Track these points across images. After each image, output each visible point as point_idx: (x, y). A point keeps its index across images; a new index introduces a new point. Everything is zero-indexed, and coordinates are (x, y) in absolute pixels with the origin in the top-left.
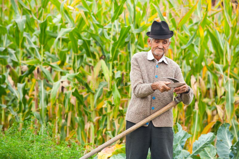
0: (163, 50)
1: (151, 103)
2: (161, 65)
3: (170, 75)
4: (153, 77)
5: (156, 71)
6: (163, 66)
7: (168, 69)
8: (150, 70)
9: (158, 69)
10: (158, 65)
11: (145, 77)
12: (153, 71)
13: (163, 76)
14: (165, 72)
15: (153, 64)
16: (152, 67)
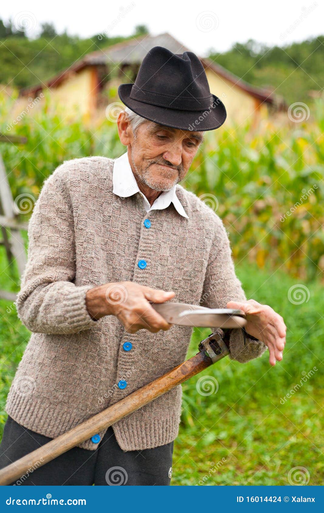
0: (179, 170)
1: (116, 366)
2: (163, 217)
3: (192, 258)
4: (130, 264)
5: (143, 240)
6: (170, 222)
7: (188, 234)
8: (117, 238)
9: (150, 233)
10: (153, 218)
11: (93, 264)
12: (130, 240)
13: (166, 261)
14: (177, 246)
15: (134, 212)
16: (129, 226)
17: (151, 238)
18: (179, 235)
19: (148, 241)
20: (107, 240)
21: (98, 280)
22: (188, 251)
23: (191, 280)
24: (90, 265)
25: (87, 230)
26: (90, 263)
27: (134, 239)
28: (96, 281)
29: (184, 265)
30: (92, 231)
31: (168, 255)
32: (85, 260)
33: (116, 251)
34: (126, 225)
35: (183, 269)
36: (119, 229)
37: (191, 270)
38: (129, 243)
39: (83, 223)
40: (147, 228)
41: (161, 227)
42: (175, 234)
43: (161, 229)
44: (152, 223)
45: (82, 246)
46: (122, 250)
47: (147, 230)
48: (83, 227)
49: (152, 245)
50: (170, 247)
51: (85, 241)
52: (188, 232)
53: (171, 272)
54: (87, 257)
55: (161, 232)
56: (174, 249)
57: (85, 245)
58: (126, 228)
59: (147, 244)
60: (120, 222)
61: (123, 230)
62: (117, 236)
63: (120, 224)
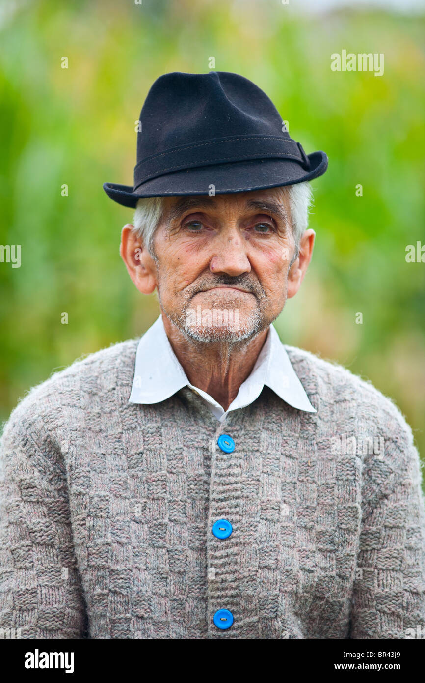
3: (331, 503)
4: (200, 536)
5: (217, 479)
6: (275, 430)
7: (317, 454)
8: (164, 491)
9: (233, 462)
10: (237, 431)
11: (112, 556)
12: (192, 486)
13: (277, 511)
14: (295, 480)
15: (192, 428)
16: (186, 459)
17: (236, 471)
18: (298, 457)
19: (230, 478)
20: (145, 500)
21: (127, 585)
22: (320, 489)
23: (336, 551)
24: (106, 559)
25: (92, 493)
26: (104, 555)
27: (202, 483)
28: (122, 587)
29: (315, 519)
30: (102, 493)
31: (280, 499)
32: (94, 551)
33: (168, 515)
34: (180, 459)
35: (312, 528)
36: (165, 472)
37: (332, 528)
38: (193, 494)
39: (81, 481)
40: (226, 453)
41: (256, 445)
42: (290, 457)
43: (257, 448)
44: (236, 441)
45: (84, 527)
46: (179, 512)
47: (225, 457)
48: (81, 489)
49: (239, 485)
50: (282, 482)
51: (89, 516)
52: (319, 449)
53: (289, 534)
54: (96, 545)
55: (258, 454)
56: (290, 487)
57: (90, 522)
58: (180, 466)
59: (227, 484)
60: (165, 456)
61: (174, 471)
62: (164, 487)
63: (166, 460)
